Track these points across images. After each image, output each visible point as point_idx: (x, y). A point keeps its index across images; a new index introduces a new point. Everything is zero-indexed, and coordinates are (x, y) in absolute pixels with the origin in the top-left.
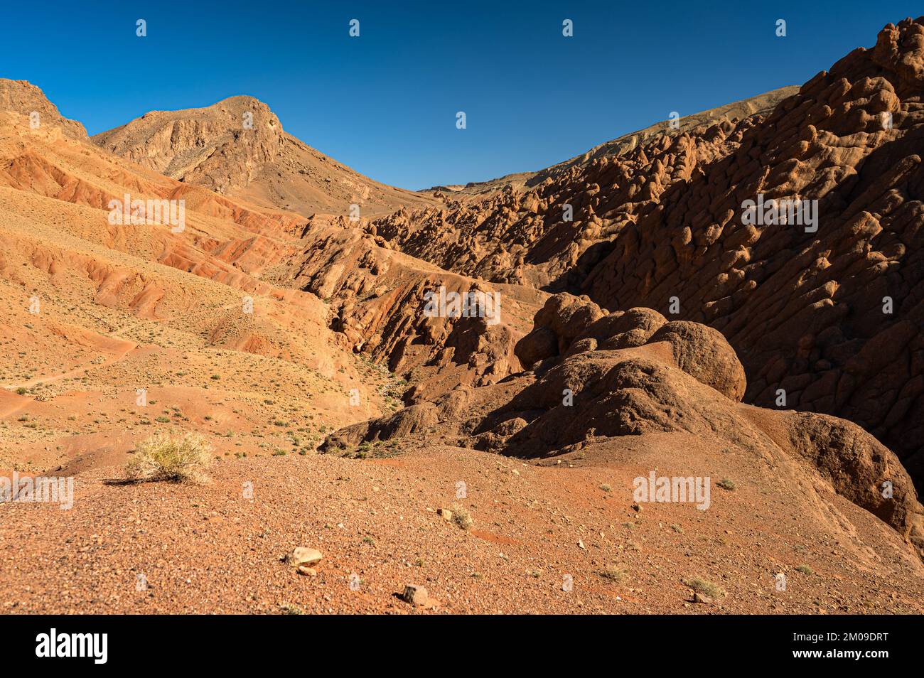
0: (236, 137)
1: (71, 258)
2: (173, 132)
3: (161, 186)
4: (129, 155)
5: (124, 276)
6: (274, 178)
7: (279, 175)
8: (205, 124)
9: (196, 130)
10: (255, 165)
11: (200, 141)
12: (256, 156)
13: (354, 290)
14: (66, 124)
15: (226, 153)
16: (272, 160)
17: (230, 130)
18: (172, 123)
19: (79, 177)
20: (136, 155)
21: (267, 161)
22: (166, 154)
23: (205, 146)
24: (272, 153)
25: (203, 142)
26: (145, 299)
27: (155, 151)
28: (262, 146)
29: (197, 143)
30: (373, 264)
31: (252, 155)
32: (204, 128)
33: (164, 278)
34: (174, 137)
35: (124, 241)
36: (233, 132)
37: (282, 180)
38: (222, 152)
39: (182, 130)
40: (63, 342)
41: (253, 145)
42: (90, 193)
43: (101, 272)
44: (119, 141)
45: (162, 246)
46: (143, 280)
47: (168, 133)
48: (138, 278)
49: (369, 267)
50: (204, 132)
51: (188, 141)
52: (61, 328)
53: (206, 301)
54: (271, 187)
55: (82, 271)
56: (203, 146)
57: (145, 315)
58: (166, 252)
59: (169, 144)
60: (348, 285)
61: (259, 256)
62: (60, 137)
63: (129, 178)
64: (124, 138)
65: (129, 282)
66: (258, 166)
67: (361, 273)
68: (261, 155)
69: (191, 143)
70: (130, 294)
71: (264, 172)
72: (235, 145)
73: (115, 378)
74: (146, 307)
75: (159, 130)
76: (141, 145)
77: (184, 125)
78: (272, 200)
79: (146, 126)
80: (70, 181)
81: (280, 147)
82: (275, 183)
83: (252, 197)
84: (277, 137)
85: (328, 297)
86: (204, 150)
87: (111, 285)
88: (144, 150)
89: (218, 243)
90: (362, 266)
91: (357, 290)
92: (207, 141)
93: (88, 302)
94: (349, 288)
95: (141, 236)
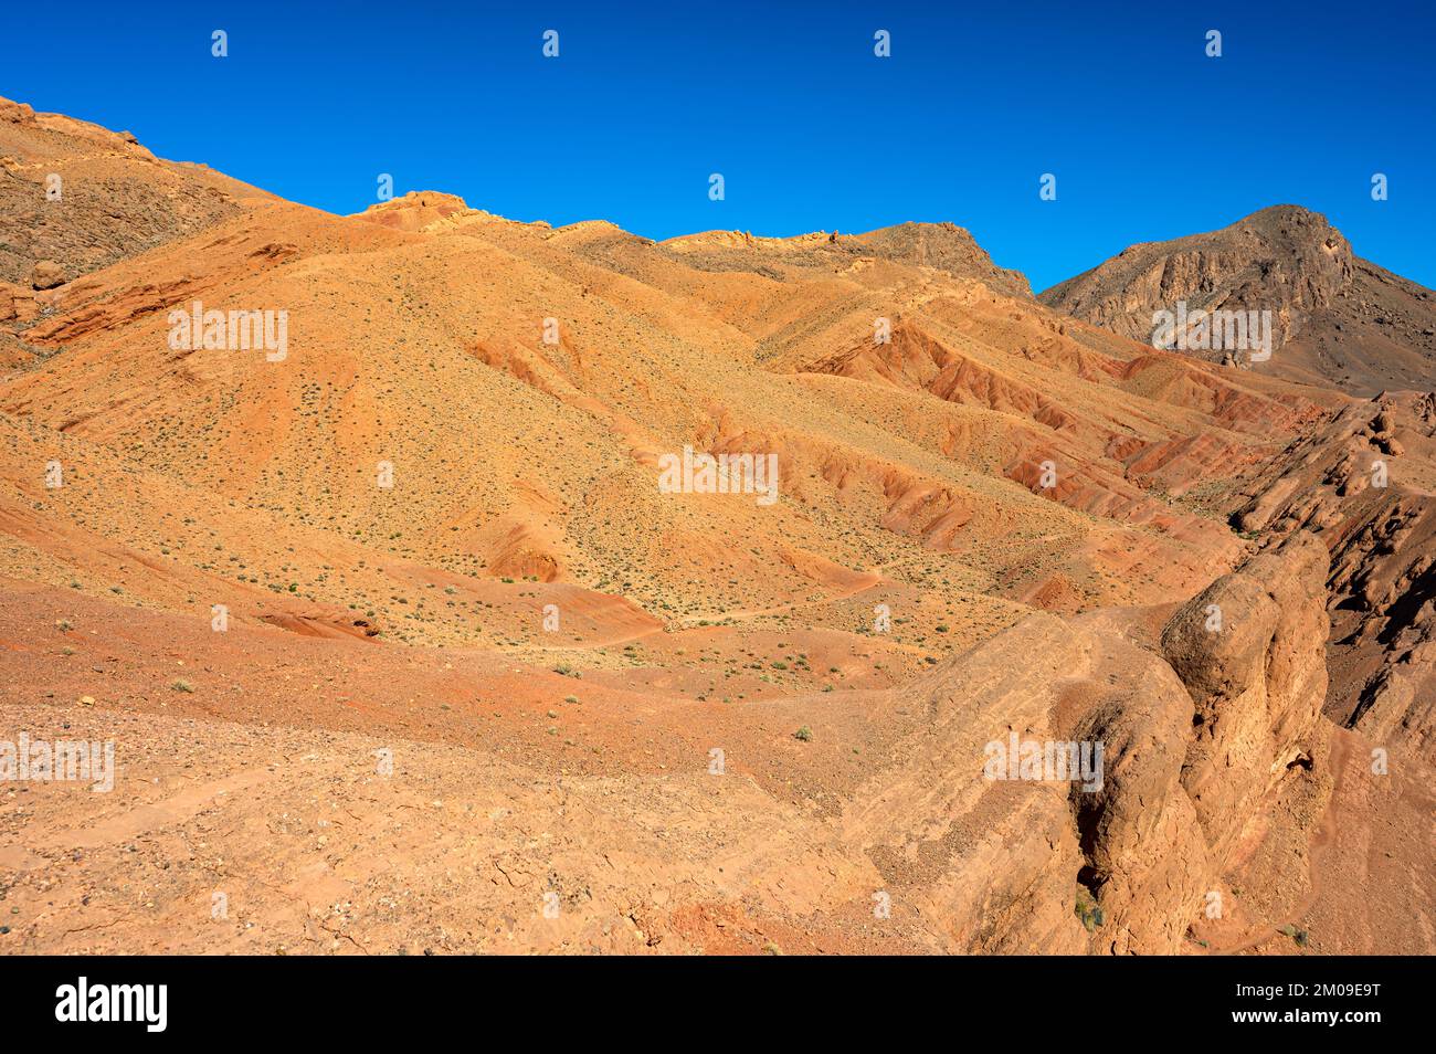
0: (1265, 272)
1: (869, 468)
2: (1165, 272)
3: (1112, 358)
4: (1096, 313)
5: (925, 493)
6: (1327, 334)
7: (1338, 328)
8: (1215, 255)
9: (1201, 266)
10: (1295, 314)
11: (1206, 283)
12: (1299, 299)
13: (1298, 519)
14: (1001, 276)
15: (1246, 299)
16: (1328, 305)
17: (1255, 262)
18: (1164, 258)
19: (964, 355)
20: (1108, 311)
21: (1318, 306)
22: (1153, 307)
23: (1215, 290)
24: (1329, 293)
25: (1211, 284)
26: (942, 523)
27: (1135, 303)
28: (1309, 283)
29: (1202, 287)
30: (1344, 479)
31: (1292, 298)
32: (1213, 263)
33: (978, 495)
34: (1167, 280)
35: (966, 444)
36: (1261, 265)
37: (1341, 336)
38: (1240, 298)
39: (1179, 268)
40: (788, 571)
41: (1293, 283)
42: (976, 376)
43: (899, 485)
44: (1083, 294)
45: (1013, 450)
46: (949, 499)
47: (1156, 274)
48: (944, 496)
49: (1337, 484)
50: (1213, 268)
51: (1187, 284)
52: (793, 555)
53: (1024, 529)
54: (1323, 349)
55: (877, 485)
56: (1211, 290)
57: (935, 545)
58: (1018, 459)
59: (1158, 292)
60: (1290, 511)
61: (1194, 464)
62: (985, 297)
63: (1067, 349)
64: (1092, 288)
65: (931, 501)
66: (1301, 316)
67: (1319, 492)
68: (1308, 297)
69: (1192, 288)
70: (928, 515)
71: (1313, 325)
72: (1262, 284)
73: (820, 620)
74: (939, 535)
75: (1143, 272)
76: (1116, 297)
77: (1181, 260)
78: (1321, 370)
79: (1125, 268)
80: (952, 362)
81: (1344, 281)
82: (1329, 342)
83: (1286, 366)
84: (1340, 266)
85: (1255, 529)
86: (1212, 297)
87: (906, 504)
88: (1120, 302)
89: (1143, 443)
90: (1327, 482)
91: (1303, 519)
92: (1217, 282)
93: (871, 525)
94: (1292, 516)
95: (990, 437)
